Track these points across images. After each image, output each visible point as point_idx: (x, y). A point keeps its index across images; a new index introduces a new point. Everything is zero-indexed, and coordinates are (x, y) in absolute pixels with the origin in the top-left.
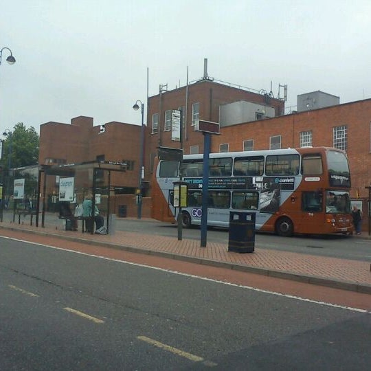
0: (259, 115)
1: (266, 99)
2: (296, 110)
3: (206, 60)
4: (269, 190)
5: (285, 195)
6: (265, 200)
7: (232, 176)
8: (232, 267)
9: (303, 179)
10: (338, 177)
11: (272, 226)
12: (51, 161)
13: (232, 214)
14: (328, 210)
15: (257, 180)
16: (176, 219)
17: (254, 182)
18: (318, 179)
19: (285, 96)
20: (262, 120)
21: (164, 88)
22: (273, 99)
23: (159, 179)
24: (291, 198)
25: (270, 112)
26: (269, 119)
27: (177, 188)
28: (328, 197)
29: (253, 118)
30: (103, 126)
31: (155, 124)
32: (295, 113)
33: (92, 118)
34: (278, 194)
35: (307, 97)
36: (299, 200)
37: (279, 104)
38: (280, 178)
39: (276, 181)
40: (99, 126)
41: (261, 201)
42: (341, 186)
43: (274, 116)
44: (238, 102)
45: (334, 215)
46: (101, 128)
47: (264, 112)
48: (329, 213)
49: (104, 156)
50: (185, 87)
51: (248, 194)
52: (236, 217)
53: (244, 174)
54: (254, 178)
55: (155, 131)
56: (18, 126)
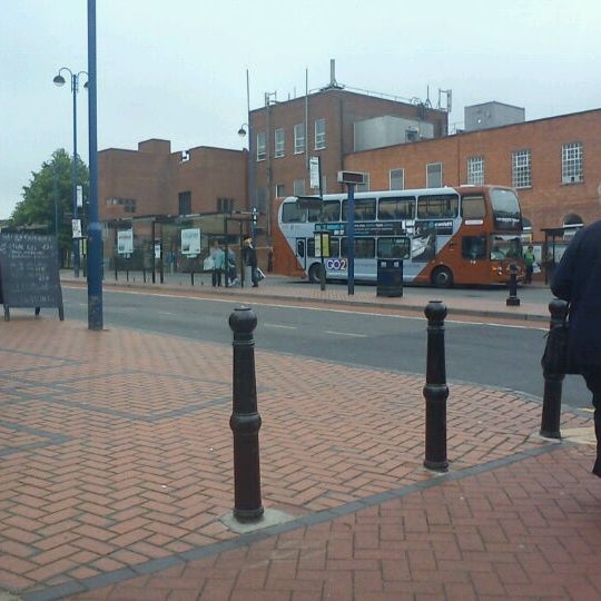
0: (411, 135)
1: (420, 112)
2: (463, 128)
3: (333, 62)
4: (423, 235)
5: (442, 241)
6: (418, 246)
7: (377, 220)
8: (382, 306)
9: (463, 222)
10: (509, 220)
11: (427, 277)
12: (115, 202)
13: (379, 262)
14: (493, 257)
15: (408, 225)
16: (307, 272)
17: (404, 227)
18: (481, 222)
19: (449, 106)
20: (415, 143)
21: (272, 98)
22: (432, 110)
23: (281, 225)
24: (449, 245)
25: (426, 130)
26: (425, 141)
27: (318, 237)
28: (495, 242)
29: (403, 139)
30: (187, 152)
31: (261, 147)
32: (460, 133)
33: (169, 142)
34: (433, 241)
35: (477, 109)
36: (459, 247)
37: (440, 118)
38: (435, 222)
39: (431, 225)
40: (181, 152)
41: (414, 249)
42: (512, 229)
43: (432, 136)
44: (380, 118)
45: (501, 263)
46: (184, 154)
47: (417, 129)
48: (494, 260)
49: (189, 193)
50: (303, 98)
51: (398, 241)
52: (384, 264)
53: (392, 218)
54: (403, 223)
55: (261, 157)
56: (58, 153)
